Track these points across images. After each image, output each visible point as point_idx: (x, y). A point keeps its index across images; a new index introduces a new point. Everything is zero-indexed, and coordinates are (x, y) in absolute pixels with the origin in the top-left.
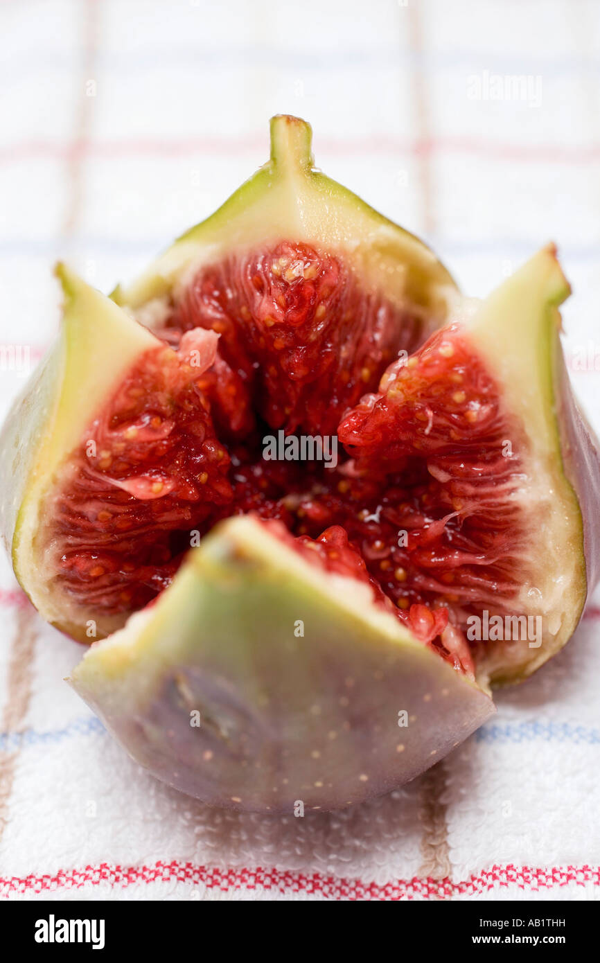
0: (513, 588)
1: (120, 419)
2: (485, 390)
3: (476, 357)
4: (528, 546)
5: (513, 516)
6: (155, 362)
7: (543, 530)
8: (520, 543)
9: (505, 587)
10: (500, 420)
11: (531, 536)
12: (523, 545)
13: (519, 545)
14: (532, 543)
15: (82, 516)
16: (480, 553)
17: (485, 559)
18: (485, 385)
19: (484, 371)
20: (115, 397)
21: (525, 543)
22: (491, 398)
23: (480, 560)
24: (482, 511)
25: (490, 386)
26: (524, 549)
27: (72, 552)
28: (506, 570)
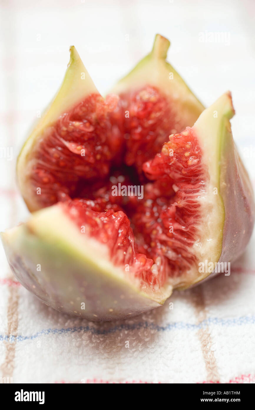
0: (192, 242)
1: (75, 117)
2: (197, 152)
3: (196, 138)
4: (200, 223)
5: (198, 209)
6: (95, 99)
7: (208, 217)
8: (198, 221)
9: (189, 241)
10: (200, 167)
11: (202, 219)
12: (199, 222)
13: (198, 222)
14: (202, 222)
15: (48, 153)
16: (184, 225)
17: (185, 229)
18: (197, 150)
19: (198, 145)
20: (76, 107)
21: (200, 221)
22: (198, 156)
23: (183, 228)
24: (187, 205)
25: (199, 151)
26: (199, 224)
27: (39, 167)
28: (192, 233)
